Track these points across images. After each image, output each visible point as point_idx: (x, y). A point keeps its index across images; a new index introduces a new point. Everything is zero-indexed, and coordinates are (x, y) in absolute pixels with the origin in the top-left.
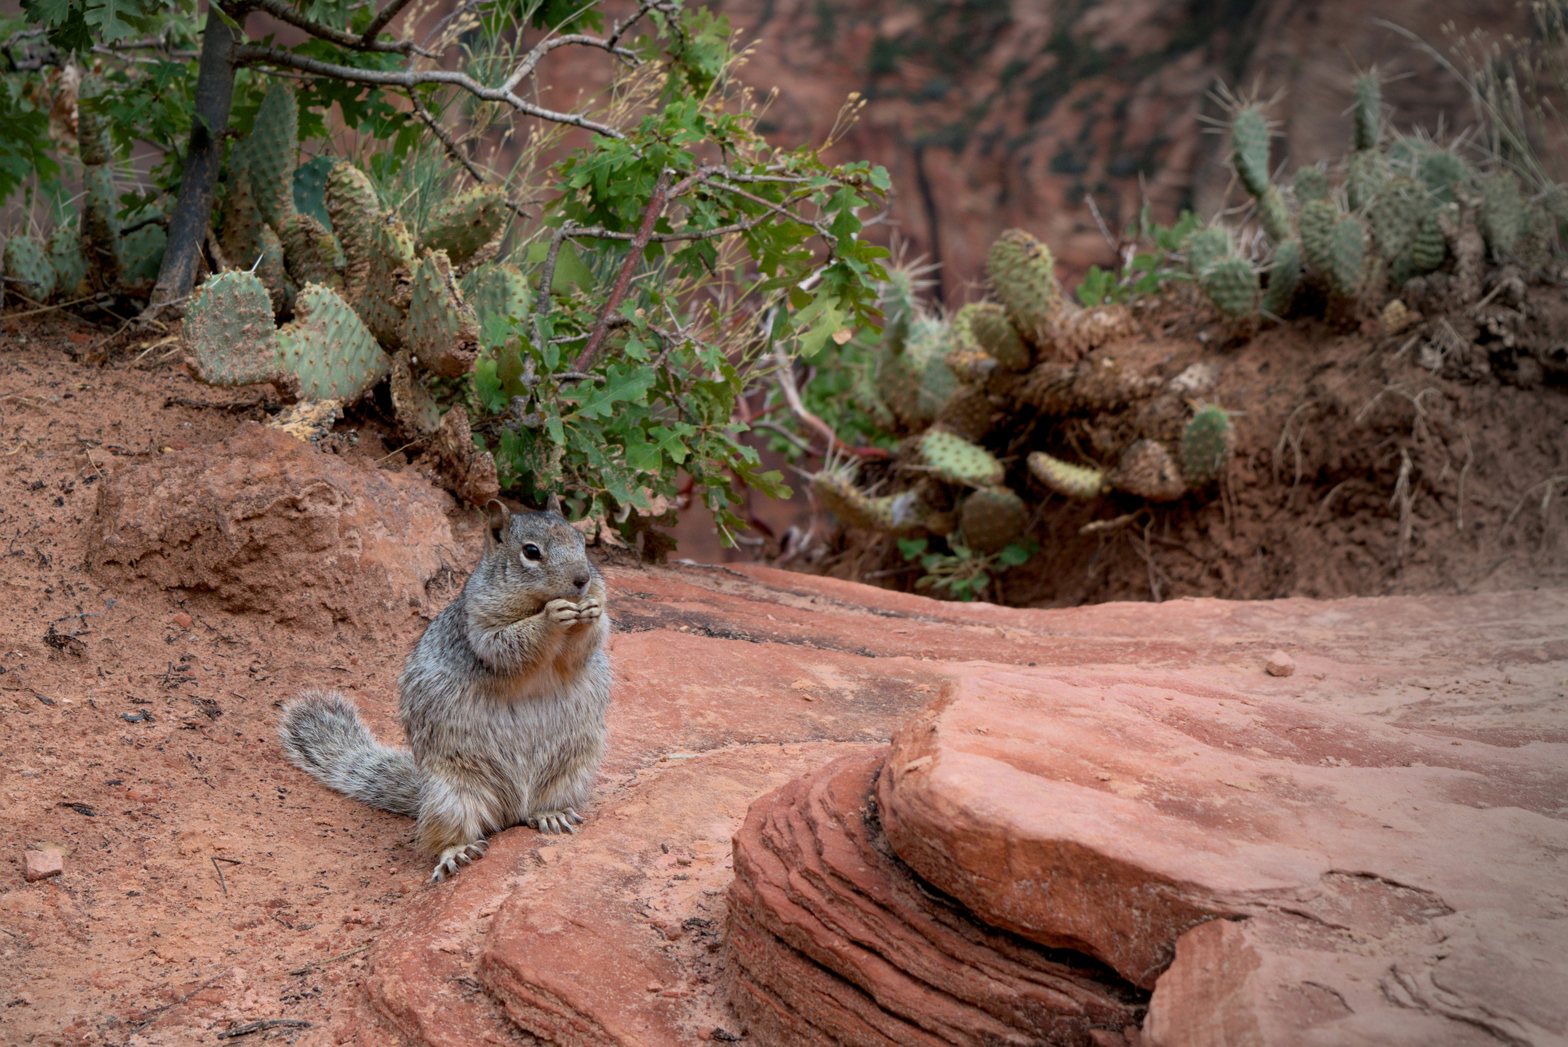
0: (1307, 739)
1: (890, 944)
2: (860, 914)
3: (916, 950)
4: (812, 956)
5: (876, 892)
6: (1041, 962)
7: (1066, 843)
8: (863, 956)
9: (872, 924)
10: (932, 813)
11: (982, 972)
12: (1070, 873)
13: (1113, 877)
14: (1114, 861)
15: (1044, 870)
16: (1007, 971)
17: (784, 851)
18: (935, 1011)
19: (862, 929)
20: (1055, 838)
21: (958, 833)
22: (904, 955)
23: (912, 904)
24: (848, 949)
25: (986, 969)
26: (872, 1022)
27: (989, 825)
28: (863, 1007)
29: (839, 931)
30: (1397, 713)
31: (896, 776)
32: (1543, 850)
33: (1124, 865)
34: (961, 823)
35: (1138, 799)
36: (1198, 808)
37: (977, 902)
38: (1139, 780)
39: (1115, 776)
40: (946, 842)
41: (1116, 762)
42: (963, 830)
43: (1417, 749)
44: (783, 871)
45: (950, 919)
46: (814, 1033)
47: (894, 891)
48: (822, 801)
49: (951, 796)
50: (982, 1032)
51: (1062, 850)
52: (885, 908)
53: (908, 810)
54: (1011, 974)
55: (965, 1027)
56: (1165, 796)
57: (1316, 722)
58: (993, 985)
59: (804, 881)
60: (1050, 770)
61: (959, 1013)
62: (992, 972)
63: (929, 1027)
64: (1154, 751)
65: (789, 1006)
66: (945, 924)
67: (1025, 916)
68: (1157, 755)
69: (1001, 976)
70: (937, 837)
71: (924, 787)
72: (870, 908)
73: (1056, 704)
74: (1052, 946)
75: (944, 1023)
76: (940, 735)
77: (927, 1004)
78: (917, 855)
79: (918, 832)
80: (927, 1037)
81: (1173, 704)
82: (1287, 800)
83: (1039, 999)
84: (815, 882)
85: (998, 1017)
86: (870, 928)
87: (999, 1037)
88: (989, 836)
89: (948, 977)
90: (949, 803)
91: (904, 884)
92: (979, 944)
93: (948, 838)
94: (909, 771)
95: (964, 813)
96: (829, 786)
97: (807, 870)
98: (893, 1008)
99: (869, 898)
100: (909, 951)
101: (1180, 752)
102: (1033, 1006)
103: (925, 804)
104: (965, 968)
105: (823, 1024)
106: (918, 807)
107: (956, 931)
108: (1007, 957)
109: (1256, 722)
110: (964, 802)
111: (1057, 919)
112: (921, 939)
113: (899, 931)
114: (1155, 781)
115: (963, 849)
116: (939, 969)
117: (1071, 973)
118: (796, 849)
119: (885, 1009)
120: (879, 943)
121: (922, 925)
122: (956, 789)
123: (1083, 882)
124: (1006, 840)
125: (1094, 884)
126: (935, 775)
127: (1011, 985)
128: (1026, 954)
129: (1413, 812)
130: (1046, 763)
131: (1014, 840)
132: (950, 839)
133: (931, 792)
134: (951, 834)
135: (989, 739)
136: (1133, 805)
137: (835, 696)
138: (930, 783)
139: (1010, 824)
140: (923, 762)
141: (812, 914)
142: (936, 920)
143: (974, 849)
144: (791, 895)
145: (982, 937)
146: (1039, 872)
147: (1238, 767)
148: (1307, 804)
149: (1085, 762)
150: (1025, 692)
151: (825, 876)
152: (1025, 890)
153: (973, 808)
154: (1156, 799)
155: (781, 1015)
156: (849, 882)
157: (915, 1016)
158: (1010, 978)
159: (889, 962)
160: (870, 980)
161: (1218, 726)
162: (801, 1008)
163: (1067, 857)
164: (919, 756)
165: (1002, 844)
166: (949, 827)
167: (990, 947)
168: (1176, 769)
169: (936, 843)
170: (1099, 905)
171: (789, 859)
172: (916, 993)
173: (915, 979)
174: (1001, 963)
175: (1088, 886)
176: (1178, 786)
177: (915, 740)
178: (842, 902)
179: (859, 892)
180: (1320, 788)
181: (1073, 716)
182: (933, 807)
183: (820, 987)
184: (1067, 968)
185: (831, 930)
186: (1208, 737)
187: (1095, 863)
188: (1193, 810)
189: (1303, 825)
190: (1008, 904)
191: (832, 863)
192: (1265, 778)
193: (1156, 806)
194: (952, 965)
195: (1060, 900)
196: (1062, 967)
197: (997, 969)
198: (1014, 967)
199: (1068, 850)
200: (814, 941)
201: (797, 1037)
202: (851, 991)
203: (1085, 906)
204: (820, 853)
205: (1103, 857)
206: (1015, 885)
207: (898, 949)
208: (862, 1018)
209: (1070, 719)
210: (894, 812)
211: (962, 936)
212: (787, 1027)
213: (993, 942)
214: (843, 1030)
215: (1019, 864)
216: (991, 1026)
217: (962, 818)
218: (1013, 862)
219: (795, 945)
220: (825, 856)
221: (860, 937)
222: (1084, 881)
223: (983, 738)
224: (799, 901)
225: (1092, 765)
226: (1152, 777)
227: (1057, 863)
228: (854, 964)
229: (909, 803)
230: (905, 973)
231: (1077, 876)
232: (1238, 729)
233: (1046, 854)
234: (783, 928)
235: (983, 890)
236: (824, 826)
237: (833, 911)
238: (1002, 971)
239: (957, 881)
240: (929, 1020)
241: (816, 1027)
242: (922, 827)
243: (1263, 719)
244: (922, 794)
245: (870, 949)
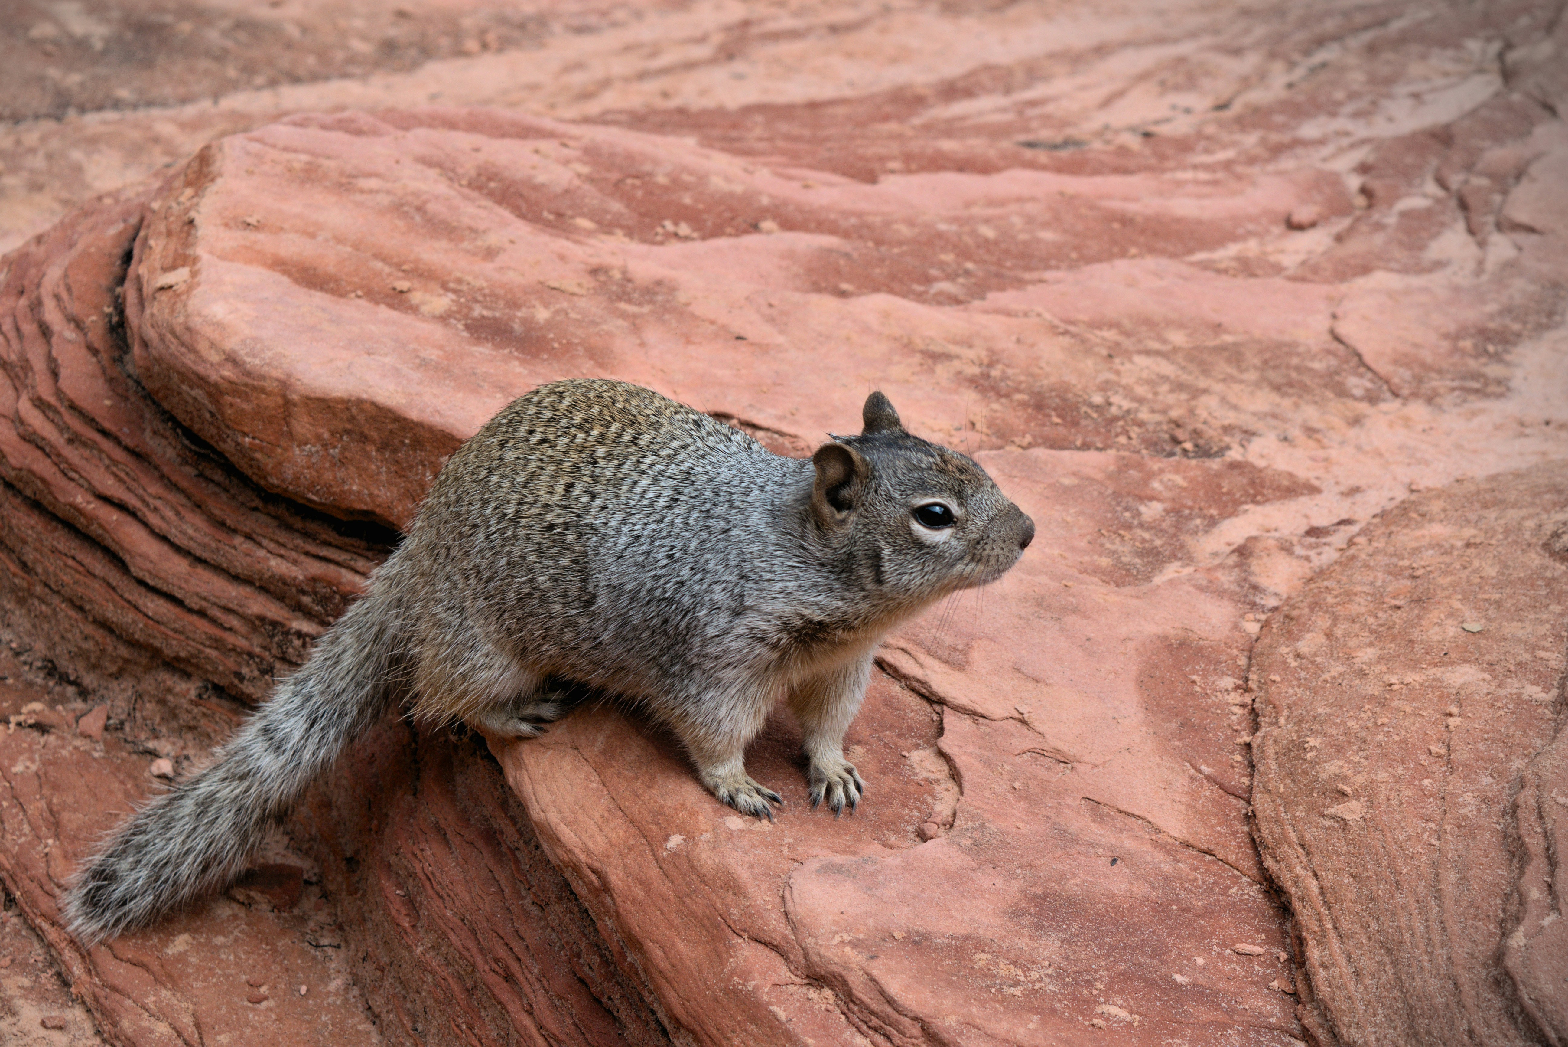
0: (639, 194)
1: (143, 501)
2: (107, 462)
3: (178, 513)
4: (51, 508)
5: (124, 432)
6: (332, 537)
7: (360, 402)
8: (113, 516)
9: (122, 475)
10: (192, 356)
11: (259, 545)
12: (364, 438)
13: (418, 443)
14: (420, 425)
15: (333, 433)
16: (290, 545)
17: (13, 367)
18: (203, 590)
19: (110, 482)
20: (345, 396)
21: (225, 385)
22: (163, 518)
23: (171, 453)
24: (93, 506)
25: (265, 542)
26: (126, 595)
27: (263, 377)
28: (115, 577)
29: (81, 481)
30: (717, 39)
31: (147, 290)
32: (918, 358)
33: (430, 429)
34: (228, 372)
35: (443, 319)
36: (517, 327)
37: (251, 467)
38: (445, 287)
39: (416, 284)
40: (210, 395)
41: (417, 261)
42: (231, 382)
43: (765, 201)
44: (11, 393)
45: (218, 476)
46: (56, 600)
47: (148, 434)
48: (57, 297)
49: (215, 336)
50: (262, 619)
51: (354, 411)
52: (138, 455)
53: (161, 347)
54: (296, 549)
55: (240, 610)
56: (478, 311)
57: (647, 167)
58: (273, 562)
59: (36, 412)
60: (337, 281)
61: (233, 592)
62: (272, 546)
63: (196, 607)
64: (462, 240)
65: (24, 565)
66: (212, 481)
67: (311, 487)
68: (465, 245)
69: (282, 552)
70: (199, 387)
71: (181, 319)
72: (119, 454)
73: (342, 173)
74: (344, 519)
75: (214, 604)
76: (200, 233)
77: (193, 581)
78: (175, 400)
79: (175, 377)
80: (194, 619)
81: (481, 157)
82: (623, 306)
83: (330, 584)
84: (51, 414)
85: (280, 598)
86: (120, 480)
87: (283, 625)
88: (263, 390)
89: (218, 550)
90: (213, 345)
91: (161, 426)
92: (255, 509)
93: (212, 389)
94: (162, 289)
95: (232, 359)
96: (65, 276)
97: (40, 399)
98: (151, 582)
99: (118, 441)
100: (170, 514)
101: (492, 239)
102: (323, 591)
103: (183, 344)
104: (238, 540)
105: (67, 591)
106: (174, 346)
107: (226, 490)
108: (289, 528)
109: (579, 175)
110: (231, 344)
111: (350, 491)
112: (184, 500)
113: (155, 488)
114: (465, 288)
115: (231, 405)
116: (206, 540)
117: (368, 549)
118: (26, 366)
119: (141, 583)
120: (132, 501)
121: (184, 484)
122: (220, 326)
123: (381, 449)
124: (284, 397)
125: (395, 451)
126: (194, 303)
127: (295, 563)
128: (312, 526)
129: (766, 310)
130: (332, 269)
131: (295, 397)
132: (215, 392)
133: (189, 329)
134: (216, 385)
135: (261, 236)
136: (438, 332)
137: (82, 44)
138: (188, 316)
139: (289, 375)
140: (178, 277)
141: (48, 455)
142: (200, 475)
143: (244, 406)
144: (21, 429)
145: (257, 503)
146: (326, 436)
147: (562, 258)
148: (646, 309)
149: (379, 265)
150: (304, 158)
151: (62, 410)
152: (310, 456)
153: (242, 353)
154: (466, 317)
155: (15, 575)
156: (93, 420)
157: (179, 594)
158: (294, 555)
159: (145, 524)
160: (122, 548)
161: (537, 188)
162: (40, 570)
163: (361, 418)
164: (173, 267)
165: (280, 401)
166: (214, 377)
167: (268, 514)
168: (489, 267)
169: (197, 393)
170: (401, 476)
171: (17, 376)
172: (179, 566)
173: (178, 549)
174: (283, 537)
175: (387, 454)
176: (492, 295)
177: (169, 234)
178: (85, 444)
179: (104, 433)
180: (659, 283)
181: (362, 191)
182: (192, 349)
183: (60, 547)
184: (363, 544)
185: (72, 479)
186: (524, 207)
187: (395, 426)
188: (512, 331)
189: (642, 345)
190: (289, 474)
191: (71, 394)
192: (595, 271)
193: (468, 327)
194: (221, 535)
195: (352, 469)
196: (357, 542)
197: (277, 542)
198: (299, 542)
199: (361, 411)
200: (51, 493)
201: (36, 602)
202: (99, 554)
203: (383, 477)
204: (55, 374)
205: (405, 419)
206: (297, 451)
207: (156, 510)
208: (114, 589)
209: (358, 197)
210: (145, 344)
211: (233, 497)
212: (23, 590)
213: (271, 509)
214: (91, 601)
215: (302, 425)
216: (273, 610)
217: (229, 365)
218: (294, 423)
219: (28, 492)
220: (63, 383)
221: (109, 493)
222: (383, 447)
223: (253, 236)
224: (32, 439)
225: (387, 269)
226: (459, 281)
227: (349, 426)
228: (101, 526)
229: (162, 338)
230: (163, 538)
231: (373, 442)
232: (559, 190)
233: (335, 415)
234: (13, 473)
235: (258, 455)
236: (61, 336)
237: (72, 454)
238: (283, 545)
239: (225, 441)
240: (196, 599)
241: (58, 592)
242: (179, 372)
243: (585, 170)
244: (179, 329)
245: (121, 507)
